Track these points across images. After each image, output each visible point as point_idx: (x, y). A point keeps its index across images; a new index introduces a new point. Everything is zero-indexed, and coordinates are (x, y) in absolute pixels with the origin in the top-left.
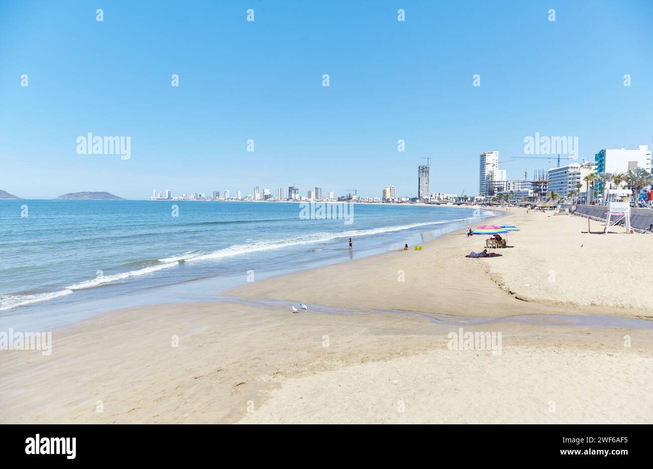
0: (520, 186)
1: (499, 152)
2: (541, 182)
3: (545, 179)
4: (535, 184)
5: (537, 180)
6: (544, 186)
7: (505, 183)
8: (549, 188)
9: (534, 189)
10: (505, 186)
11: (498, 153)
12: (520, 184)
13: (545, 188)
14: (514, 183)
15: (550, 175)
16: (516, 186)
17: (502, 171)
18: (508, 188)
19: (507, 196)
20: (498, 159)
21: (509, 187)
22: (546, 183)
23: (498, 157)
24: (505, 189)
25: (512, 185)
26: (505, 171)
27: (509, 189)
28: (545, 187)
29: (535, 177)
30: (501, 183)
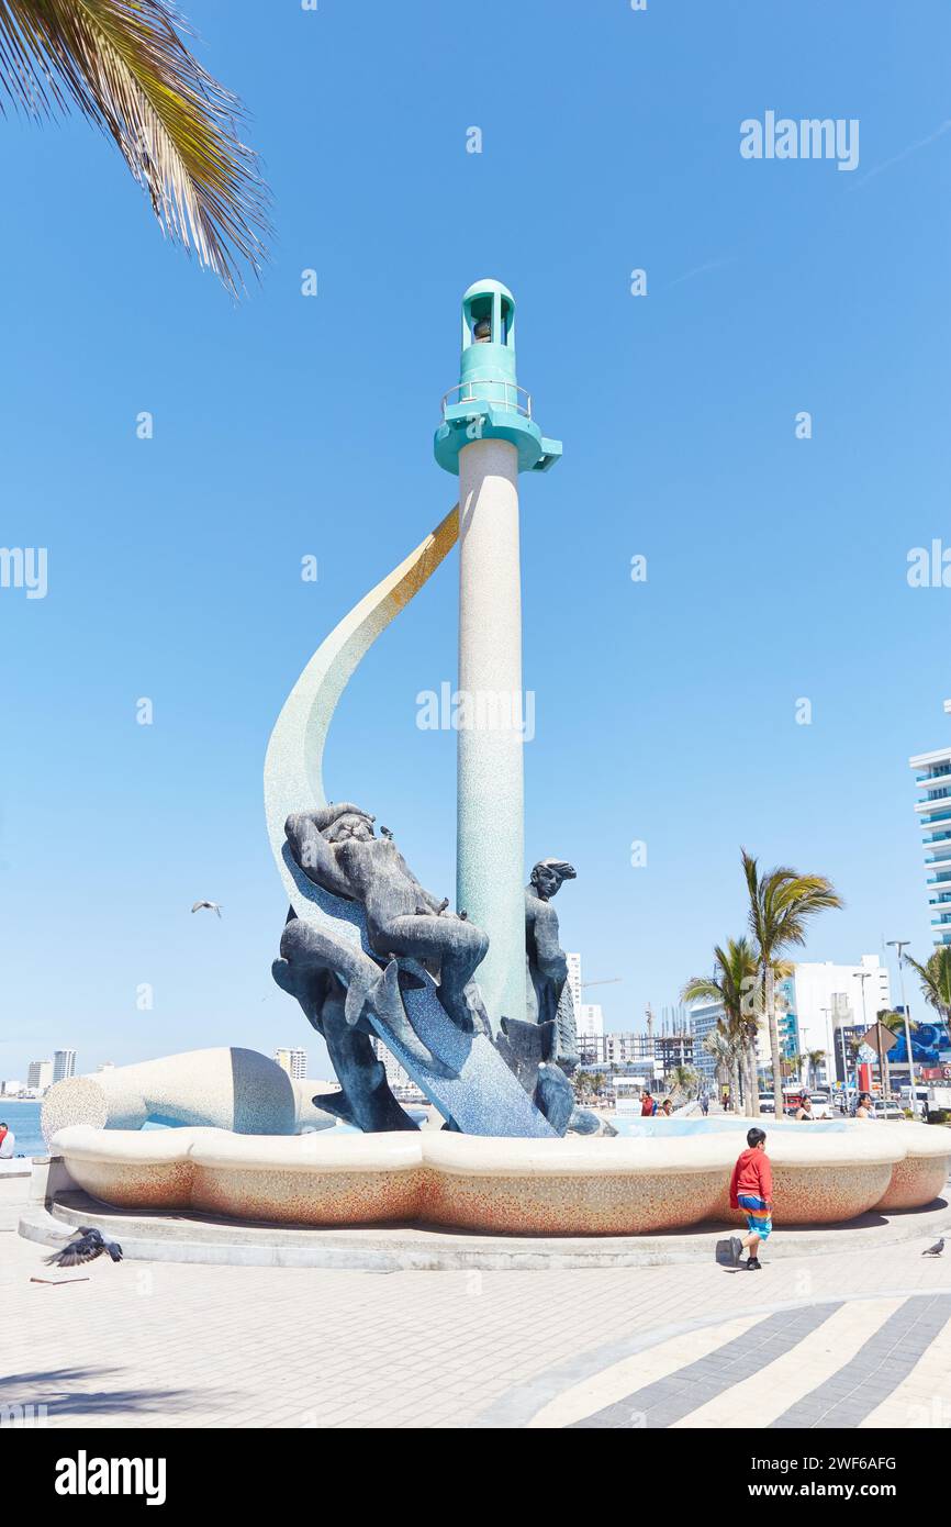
0: (637, 1051)
1: (582, 957)
2: (679, 1041)
3: (688, 1032)
4: (666, 1044)
5: (670, 1035)
6: (686, 1051)
7: (600, 1042)
8: (700, 1054)
9: (664, 1060)
10: (600, 1050)
11: (579, 960)
12: (637, 1043)
13: (689, 1056)
14: (622, 1041)
15: (698, 1022)
16: (628, 1051)
17: (591, 1009)
18: (608, 1054)
19: (598, 1078)
20: (579, 975)
21: (611, 1051)
22: (689, 1042)
23: (579, 969)
24: (600, 1058)
25: (617, 1047)
26: (597, 1009)
27: (611, 1058)
28: (689, 1052)
29: (665, 1025)
30: (588, 1042)
